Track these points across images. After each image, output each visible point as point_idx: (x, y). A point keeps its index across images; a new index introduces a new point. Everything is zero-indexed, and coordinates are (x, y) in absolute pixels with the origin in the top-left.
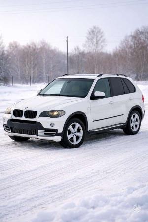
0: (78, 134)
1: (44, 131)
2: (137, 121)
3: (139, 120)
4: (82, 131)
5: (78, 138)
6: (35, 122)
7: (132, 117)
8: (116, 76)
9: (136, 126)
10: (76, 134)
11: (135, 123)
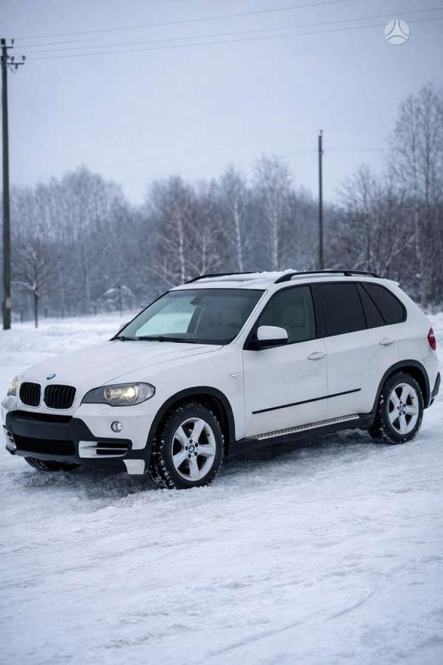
0: (202, 450)
1: (95, 443)
2: (409, 402)
3: (415, 401)
4: (212, 438)
5: (201, 460)
6: (71, 417)
7: (393, 394)
9: (408, 418)
10: (195, 451)
11: (404, 410)
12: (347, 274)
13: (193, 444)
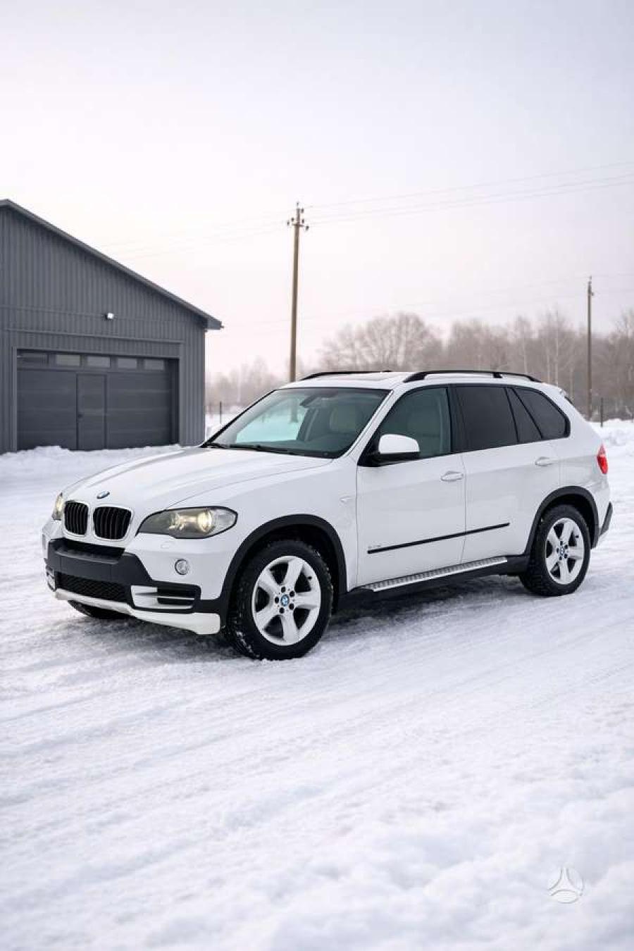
0: (300, 600)
1: (154, 590)
2: (572, 542)
3: (580, 541)
5: (300, 615)
8: (489, 380)
10: (291, 602)
11: (566, 552)
12: (497, 375)
13: (287, 593)
